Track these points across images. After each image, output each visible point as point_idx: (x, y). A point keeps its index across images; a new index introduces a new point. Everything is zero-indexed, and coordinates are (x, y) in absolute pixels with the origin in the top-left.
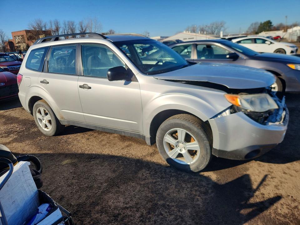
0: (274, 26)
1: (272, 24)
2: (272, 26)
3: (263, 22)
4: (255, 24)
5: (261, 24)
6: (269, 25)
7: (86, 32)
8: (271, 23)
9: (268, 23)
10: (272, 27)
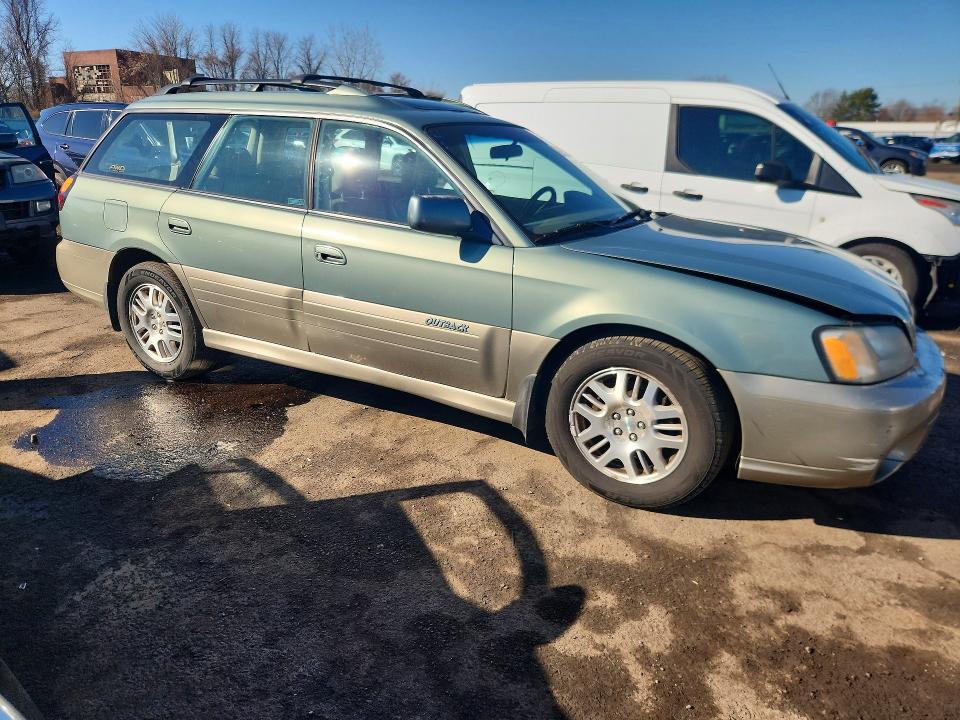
0: (883, 106)
1: (878, 102)
2: (878, 106)
3: (850, 92)
4: (826, 95)
5: (844, 97)
6: (869, 102)
7: (320, 73)
8: (874, 97)
9: (866, 98)
10: (876, 109)
